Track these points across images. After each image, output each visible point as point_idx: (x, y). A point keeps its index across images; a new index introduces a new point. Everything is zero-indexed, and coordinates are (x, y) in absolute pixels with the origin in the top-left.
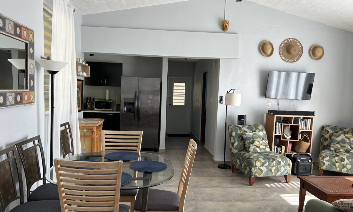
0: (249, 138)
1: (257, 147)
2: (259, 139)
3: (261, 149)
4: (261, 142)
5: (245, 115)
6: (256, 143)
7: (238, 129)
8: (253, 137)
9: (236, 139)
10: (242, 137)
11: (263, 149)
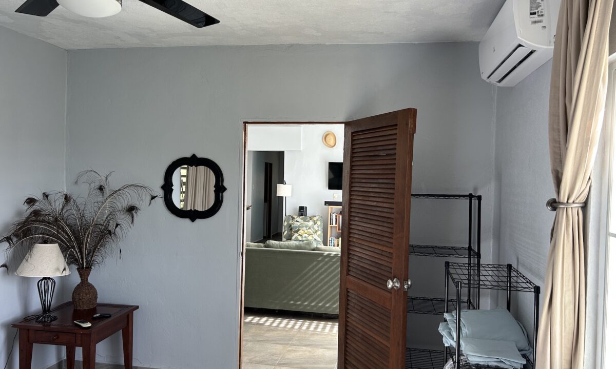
0: (296, 227)
1: (300, 235)
2: (305, 228)
3: (302, 237)
4: (306, 231)
5: (304, 206)
6: (301, 232)
7: (291, 219)
8: (299, 226)
9: (286, 228)
10: (291, 226)
11: (305, 237)
